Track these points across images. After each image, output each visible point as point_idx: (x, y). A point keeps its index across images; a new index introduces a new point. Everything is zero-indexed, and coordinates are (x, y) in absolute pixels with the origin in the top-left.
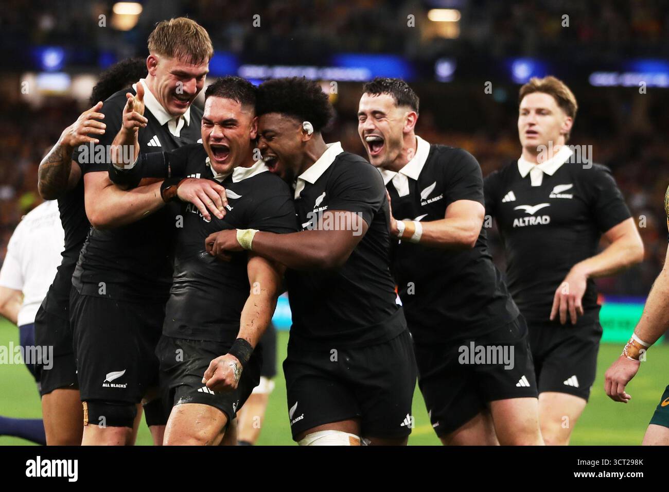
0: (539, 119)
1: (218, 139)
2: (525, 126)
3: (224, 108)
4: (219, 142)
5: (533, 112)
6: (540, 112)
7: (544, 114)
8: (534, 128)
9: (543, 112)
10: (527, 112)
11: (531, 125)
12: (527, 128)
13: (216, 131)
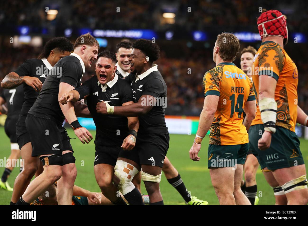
0: (247, 61)
1: (103, 72)
2: (243, 64)
3: (107, 61)
4: (104, 73)
5: (245, 59)
6: (248, 59)
7: (249, 60)
8: (246, 65)
9: (249, 59)
10: (243, 59)
11: (245, 63)
12: (244, 65)
13: (103, 69)
